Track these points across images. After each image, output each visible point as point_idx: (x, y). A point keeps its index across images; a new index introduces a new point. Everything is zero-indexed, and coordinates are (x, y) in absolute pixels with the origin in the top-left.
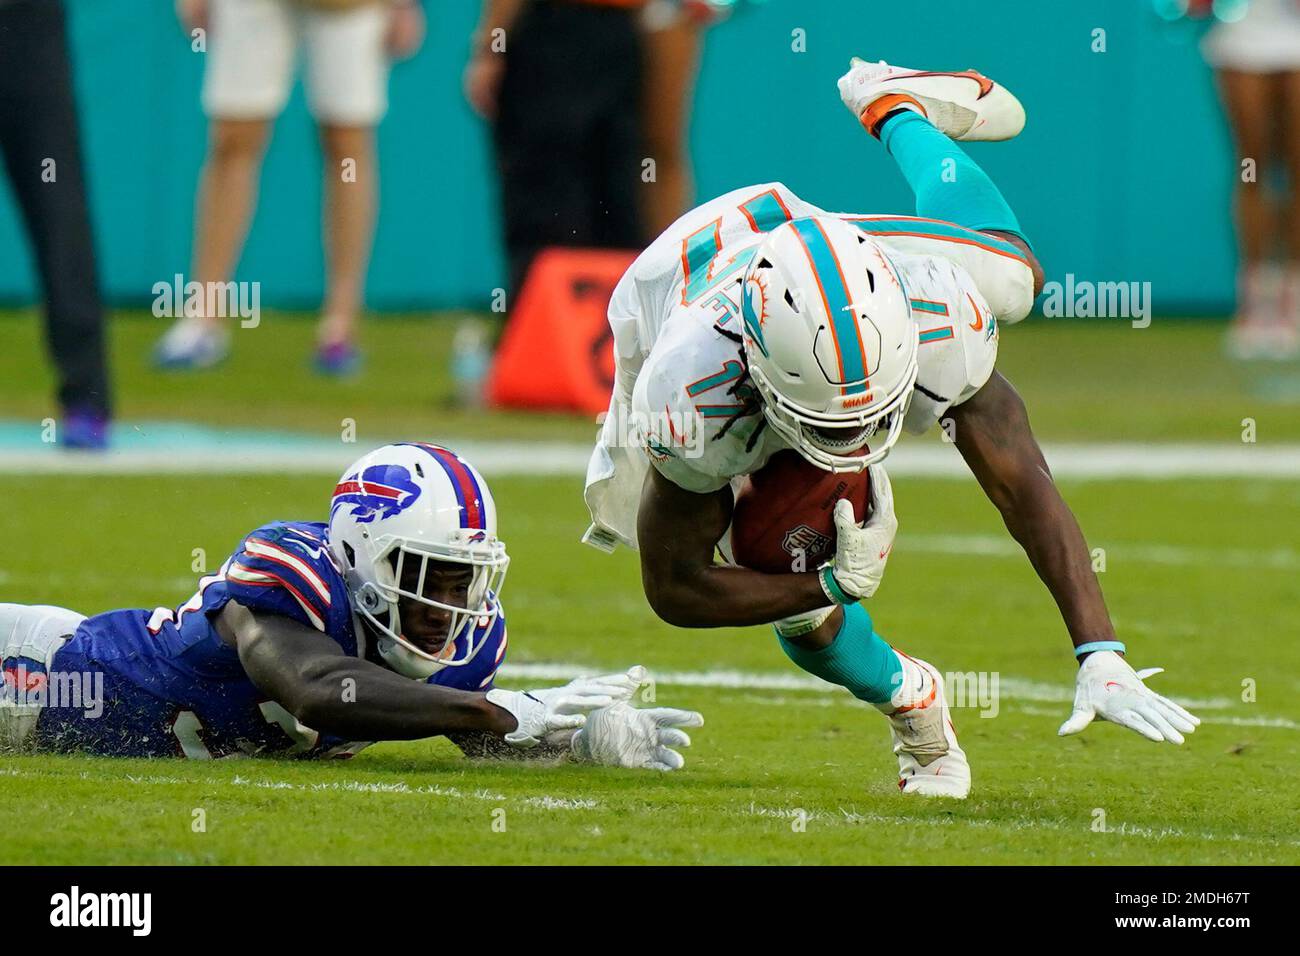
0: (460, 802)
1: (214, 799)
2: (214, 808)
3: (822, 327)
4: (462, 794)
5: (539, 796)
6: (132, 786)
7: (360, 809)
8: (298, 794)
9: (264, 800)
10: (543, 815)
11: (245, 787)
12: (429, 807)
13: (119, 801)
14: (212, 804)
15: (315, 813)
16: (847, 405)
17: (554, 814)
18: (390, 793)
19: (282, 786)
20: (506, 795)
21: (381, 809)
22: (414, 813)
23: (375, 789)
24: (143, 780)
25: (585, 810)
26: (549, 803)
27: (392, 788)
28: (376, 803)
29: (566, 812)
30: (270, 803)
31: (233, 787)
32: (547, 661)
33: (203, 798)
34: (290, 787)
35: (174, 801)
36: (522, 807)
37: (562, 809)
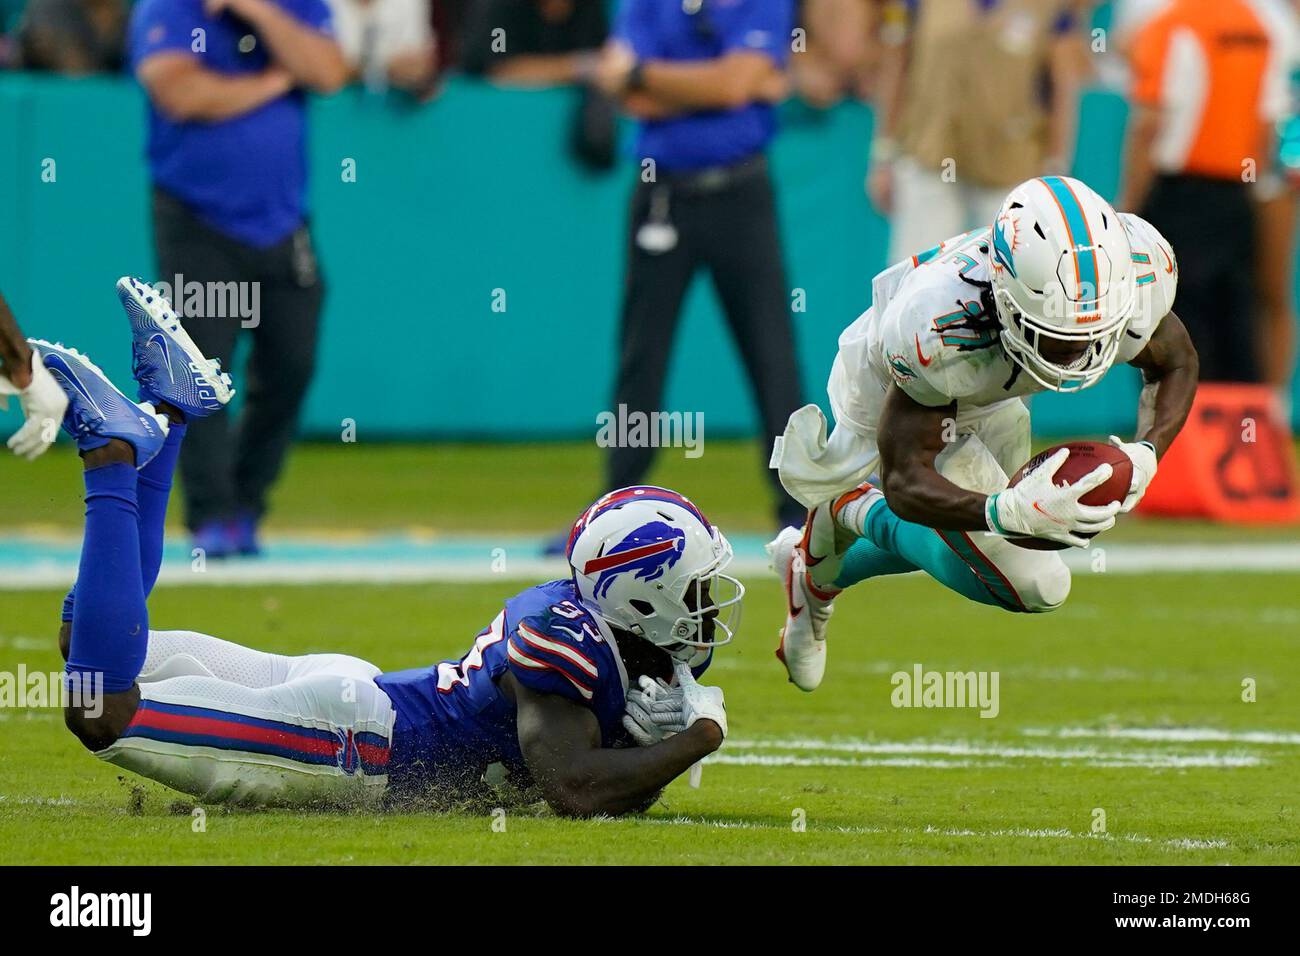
0: (1114, 845)
1: (910, 845)
2: (910, 853)
3: (1065, 252)
4: (1115, 837)
5: (1179, 838)
6: (843, 836)
7: (1031, 851)
8: (979, 840)
9: (952, 845)
10: (1183, 854)
11: (935, 834)
12: (1088, 849)
13: (831, 848)
14: (909, 849)
15: (994, 855)
16: (1080, 321)
17: (1192, 853)
18: (1055, 838)
19: (966, 833)
20: (1152, 837)
21: (1048, 851)
22: (1077, 853)
23: (1043, 834)
24: (851, 830)
25: (1218, 849)
26: (1188, 844)
27: (1057, 834)
28: (1043, 846)
29: (1202, 851)
30: (957, 848)
31: (926, 834)
32: (1185, 727)
33: (901, 844)
34: (972, 834)
35: (877, 848)
36: (1165, 847)
37: (1198, 849)
